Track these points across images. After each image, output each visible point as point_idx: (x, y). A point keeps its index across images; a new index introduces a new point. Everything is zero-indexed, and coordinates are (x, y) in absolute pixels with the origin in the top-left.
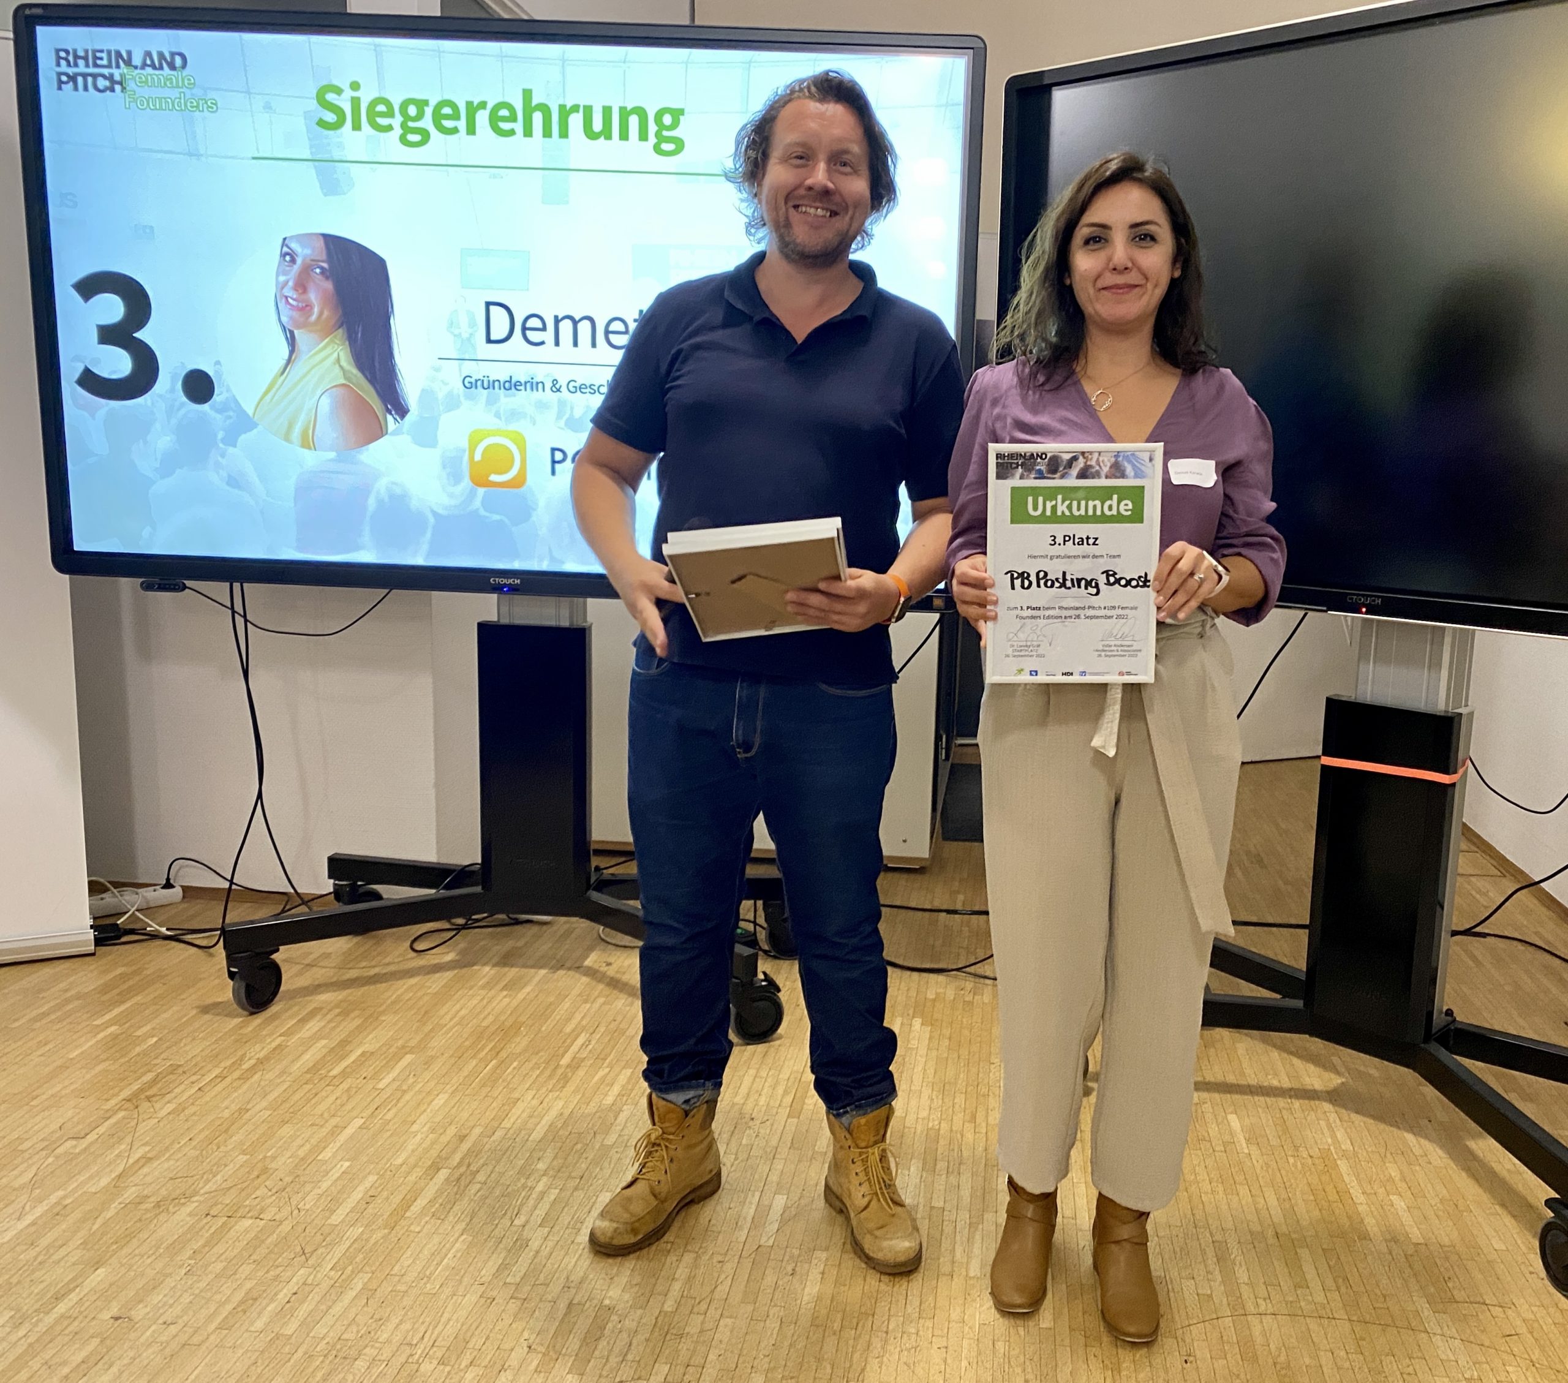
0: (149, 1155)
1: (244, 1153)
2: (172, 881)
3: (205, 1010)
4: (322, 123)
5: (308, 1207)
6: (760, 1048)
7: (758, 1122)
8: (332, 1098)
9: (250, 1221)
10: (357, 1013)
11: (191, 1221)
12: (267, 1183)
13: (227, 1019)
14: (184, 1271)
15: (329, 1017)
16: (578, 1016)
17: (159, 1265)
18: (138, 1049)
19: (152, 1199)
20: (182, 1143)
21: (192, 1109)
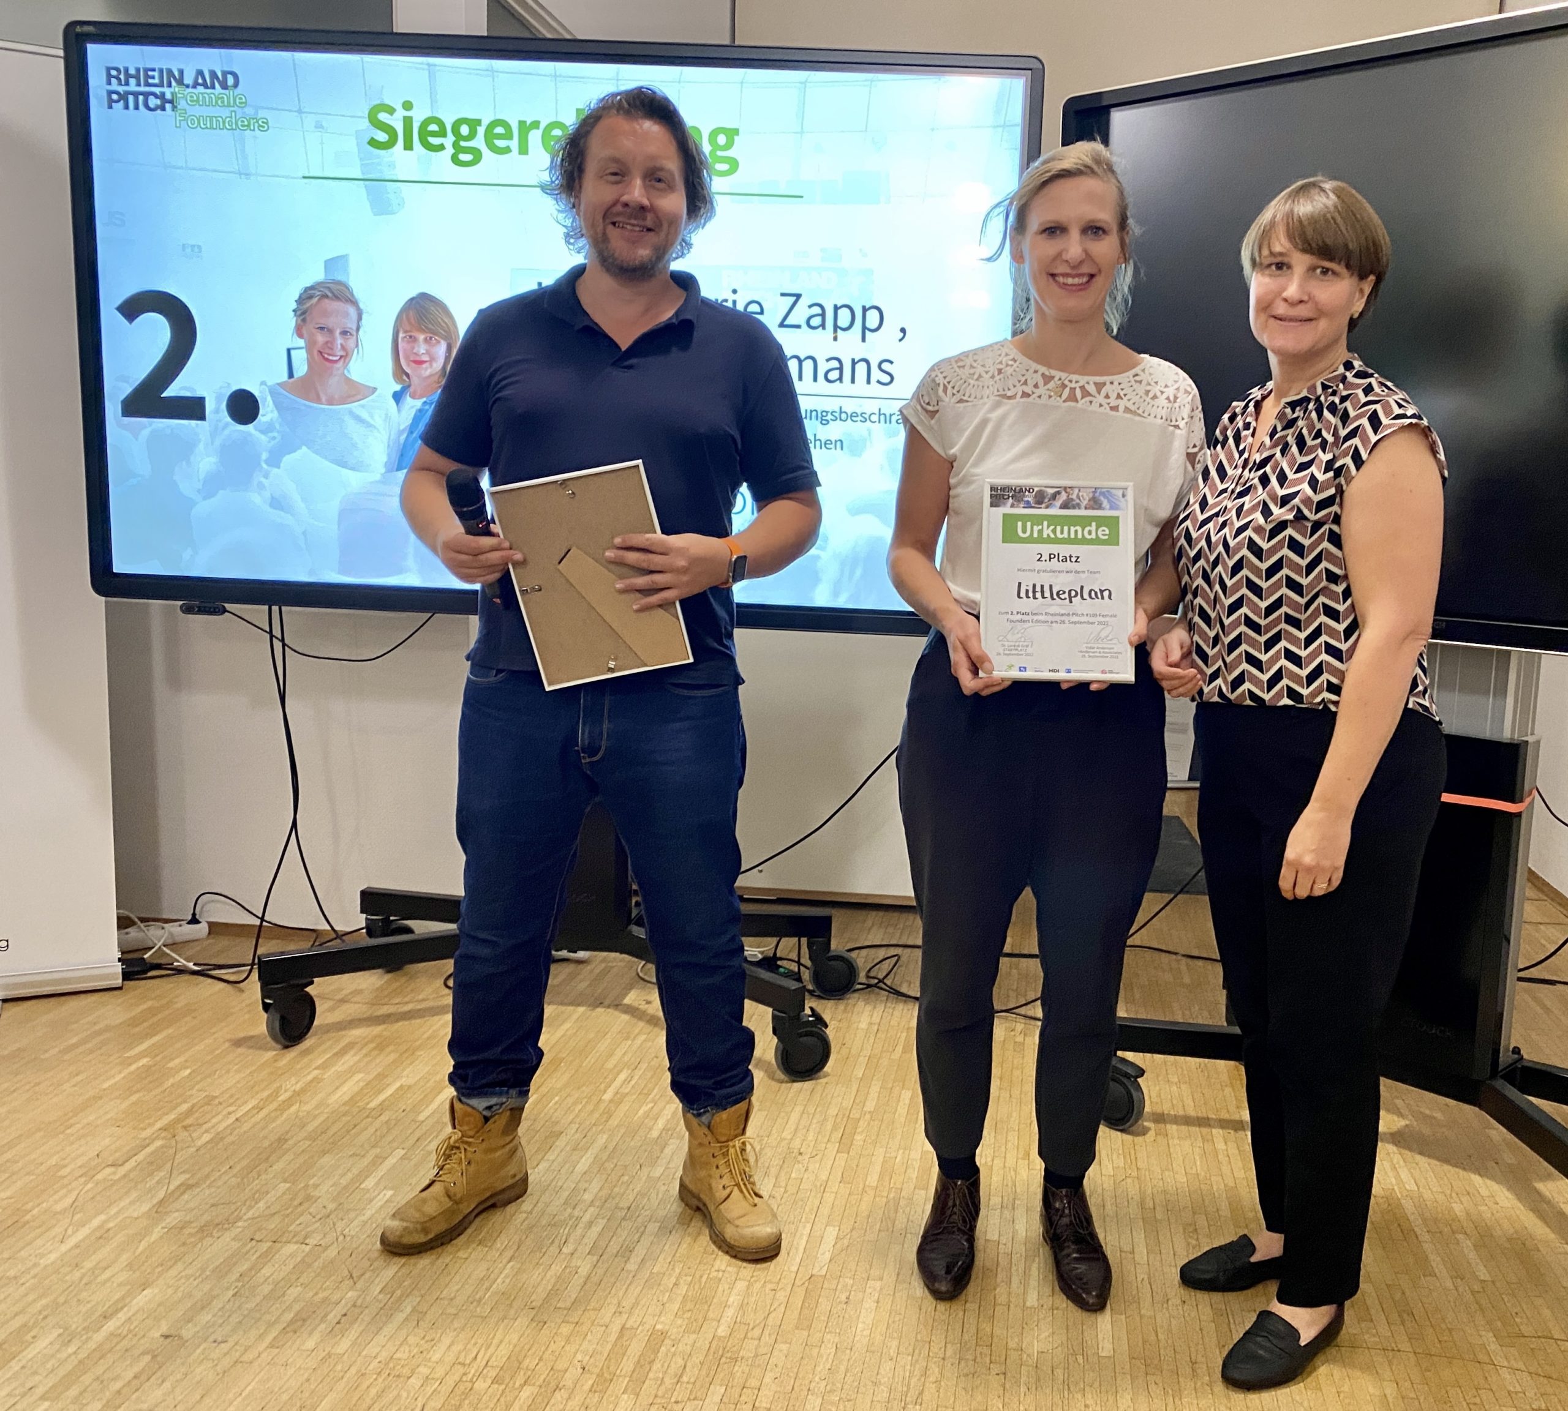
0: (191, 1182)
1: (285, 1181)
2: (197, 917)
3: (238, 1043)
4: (373, 143)
5: (352, 1233)
6: (808, 1085)
7: (806, 1157)
8: (371, 1130)
9: (295, 1247)
10: (391, 1048)
11: (236, 1245)
12: (311, 1210)
13: (261, 1052)
14: (231, 1293)
15: (364, 1051)
16: (619, 1053)
17: (206, 1287)
18: (171, 1081)
19: (194, 1225)
20: (223, 1170)
21: (231, 1139)
